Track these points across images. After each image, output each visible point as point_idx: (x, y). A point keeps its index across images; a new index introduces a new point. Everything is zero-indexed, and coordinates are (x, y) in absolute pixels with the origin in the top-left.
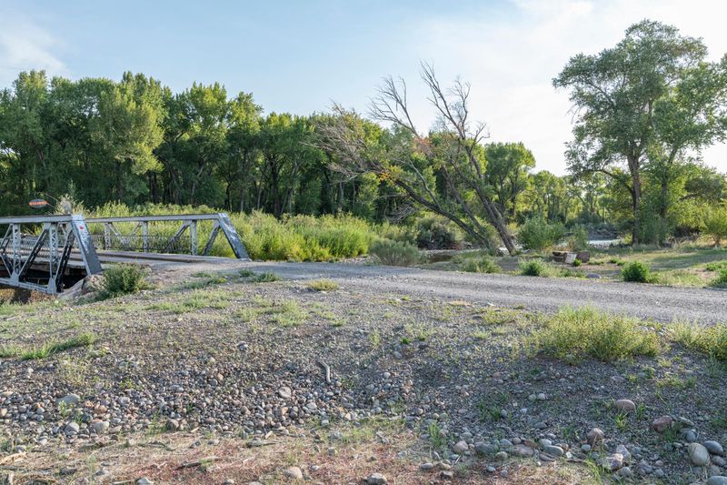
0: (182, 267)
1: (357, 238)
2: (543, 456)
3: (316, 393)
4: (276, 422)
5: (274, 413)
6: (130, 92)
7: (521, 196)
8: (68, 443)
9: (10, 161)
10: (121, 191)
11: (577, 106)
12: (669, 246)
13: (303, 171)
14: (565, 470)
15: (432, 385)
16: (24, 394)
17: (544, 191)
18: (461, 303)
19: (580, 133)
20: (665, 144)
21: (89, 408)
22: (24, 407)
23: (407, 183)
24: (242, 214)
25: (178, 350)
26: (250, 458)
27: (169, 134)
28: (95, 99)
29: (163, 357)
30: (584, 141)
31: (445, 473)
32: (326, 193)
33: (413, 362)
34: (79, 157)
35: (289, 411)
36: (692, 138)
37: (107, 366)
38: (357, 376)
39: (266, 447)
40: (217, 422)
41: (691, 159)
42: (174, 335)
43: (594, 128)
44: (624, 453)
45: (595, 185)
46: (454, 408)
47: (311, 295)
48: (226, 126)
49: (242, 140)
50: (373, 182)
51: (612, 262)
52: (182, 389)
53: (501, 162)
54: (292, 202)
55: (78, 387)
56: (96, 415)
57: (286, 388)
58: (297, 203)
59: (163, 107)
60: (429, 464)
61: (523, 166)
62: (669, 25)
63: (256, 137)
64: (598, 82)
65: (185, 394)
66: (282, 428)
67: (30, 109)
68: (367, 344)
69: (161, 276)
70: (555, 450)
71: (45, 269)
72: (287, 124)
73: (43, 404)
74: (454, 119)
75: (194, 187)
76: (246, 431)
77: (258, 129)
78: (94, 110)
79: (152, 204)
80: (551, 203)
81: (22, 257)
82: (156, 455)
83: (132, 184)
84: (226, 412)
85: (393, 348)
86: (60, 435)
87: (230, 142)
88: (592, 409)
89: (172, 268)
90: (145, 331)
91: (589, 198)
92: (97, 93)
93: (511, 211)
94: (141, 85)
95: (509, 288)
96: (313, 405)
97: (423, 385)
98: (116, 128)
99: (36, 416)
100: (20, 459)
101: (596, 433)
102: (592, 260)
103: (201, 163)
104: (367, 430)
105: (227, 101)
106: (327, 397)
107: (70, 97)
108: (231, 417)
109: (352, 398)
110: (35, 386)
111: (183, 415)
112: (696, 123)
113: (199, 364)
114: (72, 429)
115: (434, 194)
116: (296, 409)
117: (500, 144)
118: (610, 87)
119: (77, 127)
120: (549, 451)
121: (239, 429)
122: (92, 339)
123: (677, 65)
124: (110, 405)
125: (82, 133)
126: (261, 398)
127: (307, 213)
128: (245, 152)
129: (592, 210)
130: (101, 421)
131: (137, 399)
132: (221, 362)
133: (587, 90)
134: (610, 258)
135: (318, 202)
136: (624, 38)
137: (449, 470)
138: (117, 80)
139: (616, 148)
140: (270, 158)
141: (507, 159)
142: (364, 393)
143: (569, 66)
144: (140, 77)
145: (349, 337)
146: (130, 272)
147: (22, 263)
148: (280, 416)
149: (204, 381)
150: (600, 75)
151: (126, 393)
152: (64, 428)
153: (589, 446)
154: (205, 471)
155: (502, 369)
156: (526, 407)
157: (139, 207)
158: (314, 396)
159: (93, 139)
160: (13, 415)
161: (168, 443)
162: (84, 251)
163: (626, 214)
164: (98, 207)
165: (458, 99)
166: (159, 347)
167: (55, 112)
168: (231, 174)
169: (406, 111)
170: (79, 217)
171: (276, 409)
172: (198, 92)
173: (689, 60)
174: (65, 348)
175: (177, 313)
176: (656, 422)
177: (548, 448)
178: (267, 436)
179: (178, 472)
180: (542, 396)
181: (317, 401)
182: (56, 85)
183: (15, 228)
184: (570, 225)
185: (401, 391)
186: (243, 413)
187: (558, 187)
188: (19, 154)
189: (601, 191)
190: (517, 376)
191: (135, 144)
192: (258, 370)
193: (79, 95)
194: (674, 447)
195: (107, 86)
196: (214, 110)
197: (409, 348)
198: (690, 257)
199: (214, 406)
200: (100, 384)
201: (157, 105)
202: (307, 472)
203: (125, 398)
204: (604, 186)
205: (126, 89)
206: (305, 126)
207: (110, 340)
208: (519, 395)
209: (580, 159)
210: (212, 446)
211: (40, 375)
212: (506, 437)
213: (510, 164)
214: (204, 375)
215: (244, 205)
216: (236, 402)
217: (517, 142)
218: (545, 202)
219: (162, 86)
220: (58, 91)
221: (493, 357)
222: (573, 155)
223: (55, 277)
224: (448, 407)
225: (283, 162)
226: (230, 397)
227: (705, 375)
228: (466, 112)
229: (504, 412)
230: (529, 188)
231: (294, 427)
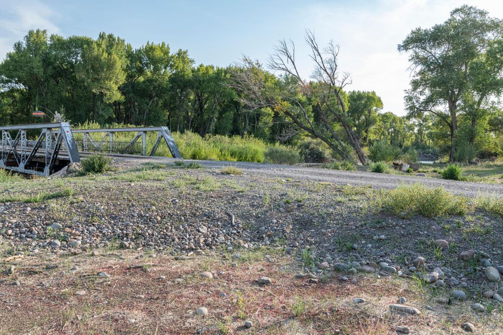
0: (135, 160)
1: (256, 152)
2: (382, 273)
3: (224, 231)
4: (196, 246)
5: (195, 241)
6: (104, 46)
7: (372, 128)
8: (52, 252)
9: (21, 92)
10: (96, 114)
11: (414, 65)
12: (475, 164)
13: (221, 106)
14: (397, 281)
15: (306, 229)
16: (24, 222)
17: (389, 126)
18: (328, 183)
19: (416, 84)
20: (475, 92)
21: (68, 232)
22: (24, 229)
23: (293, 114)
24: (178, 133)
25: (130, 201)
26: (177, 266)
27: (130, 77)
28: (79, 51)
29: (120, 205)
30: (419, 90)
31: (312, 279)
32: (236, 122)
33: (293, 215)
34: (67, 91)
35: (205, 241)
36: (494, 88)
37: (81, 208)
38: (253, 222)
39: (189, 260)
40: (155, 245)
41: (493, 103)
42: (128, 193)
43: (425, 81)
44: (439, 272)
45: (424, 123)
46: (320, 242)
47: (224, 176)
48: (169, 72)
49: (180, 82)
50: (269, 115)
51: (435, 171)
52: (132, 224)
53: (359, 104)
54: (212, 127)
55: (61, 220)
56: (72, 237)
57: (204, 227)
58: (216, 127)
59: (126, 57)
60: (302, 274)
61: (375, 108)
62: (482, 9)
63: (189, 80)
64: (430, 48)
65: (134, 227)
66: (199, 250)
67: (35, 56)
68: (261, 203)
69: (121, 165)
70: (390, 269)
71: (42, 161)
72: (211, 72)
73: (37, 229)
74: (327, 70)
75: (145, 114)
76: (175, 250)
77: (191, 75)
78: (79, 58)
79: (117, 124)
80: (393, 135)
81: (27, 153)
82: (112, 261)
83: (103, 109)
84: (162, 240)
85: (279, 206)
86: (47, 247)
87: (171, 83)
88: (417, 246)
89: (129, 160)
90: (108, 189)
91: (420, 132)
92: (82, 46)
93: (365, 139)
94: (111, 42)
95: (361, 177)
96: (222, 238)
97: (299, 229)
98: (93, 70)
99: (31, 235)
100: (20, 259)
101: (420, 259)
102: (420, 170)
103: (151, 97)
104: (259, 253)
105: (170, 55)
106: (231, 233)
107: (62, 48)
108: (165, 243)
109: (249, 235)
110: (32, 218)
111: (132, 240)
112: (499, 78)
113: (144, 210)
114: (55, 244)
115: (311, 122)
116: (210, 240)
117: (359, 91)
118: (438, 52)
119: (67, 69)
120: (386, 269)
121: (171, 249)
122: (72, 192)
123: (486, 38)
124: (82, 232)
125: (71, 74)
126: (186, 232)
127: (223, 134)
128: (182, 91)
129: (422, 141)
130: (76, 240)
131: (101, 229)
132: (159, 209)
133: (422, 53)
134: (433, 169)
135: (230, 127)
136: (450, 17)
137: (315, 278)
138: (95, 38)
139: (441, 95)
140: (198, 96)
141: (363, 102)
142: (258, 232)
143: (410, 36)
144: (110, 36)
145: (249, 198)
146: (100, 159)
147: (27, 157)
148: (199, 243)
149: (147, 220)
150: (432, 44)
151: (93, 225)
152: (50, 243)
153: (415, 268)
154: (145, 271)
155: (355, 220)
156: (371, 244)
157: (107, 125)
158: (223, 233)
159: (78, 78)
160: (16, 234)
161: (121, 255)
162: (69, 147)
163: (445, 142)
164: (80, 124)
165: (331, 56)
166: (117, 199)
167: (52, 58)
168: (171, 106)
169: (294, 64)
170: (66, 126)
171: (196, 239)
172: (150, 48)
173: (495, 34)
174: (53, 197)
175: (130, 181)
176: (463, 253)
177: (386, 268)
178: (189, 255)
179: (127, 271)
180: (383, 237)
181: (225, 236)
182: (53, 39)
183: (23, 132)
184: (406, 150)
185: (284, 231)
186: (173, 240)
187: (398, 124)
188: (27, 88)
189: (429, 128)
190: (365, 224)
191: (106, 82)
192: (185, 215)
193: (68, 47)
194: (475, 270)
195: (88, 42)
196: (161, 61)
197: (290, 205)
198: (490, 171)
199: (153, 235)
200: (76, 218)
201: (122, 56)
202: (216, 275)
203: (92, 228)
204: (431, 124)
205: (101, 44)
206: (223, 74)
207: (84, 194)
208: (366, 236)
209: (415, 102)
210: (151, 258)
211: (35, 212)
212: (356, 261)
213: (365, 106)
214: (148, 217)
215: (180, 128)
216: (169, 234)
217: (371, 91)
218: (389, 134)
219: (126, 43)
220: (55, 44)
221: (349, 213)
222: (410, 99)
223: (49, 165)
224: (316, 242)
225: (208, 99)
226: (165, 231)
227: (499, 227)
228: (336, 66)
229: (355, 246)
230: (378, 123)
231: (209, 250)
